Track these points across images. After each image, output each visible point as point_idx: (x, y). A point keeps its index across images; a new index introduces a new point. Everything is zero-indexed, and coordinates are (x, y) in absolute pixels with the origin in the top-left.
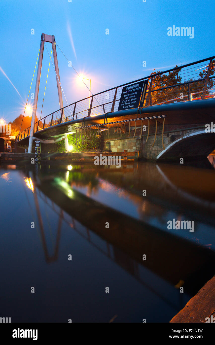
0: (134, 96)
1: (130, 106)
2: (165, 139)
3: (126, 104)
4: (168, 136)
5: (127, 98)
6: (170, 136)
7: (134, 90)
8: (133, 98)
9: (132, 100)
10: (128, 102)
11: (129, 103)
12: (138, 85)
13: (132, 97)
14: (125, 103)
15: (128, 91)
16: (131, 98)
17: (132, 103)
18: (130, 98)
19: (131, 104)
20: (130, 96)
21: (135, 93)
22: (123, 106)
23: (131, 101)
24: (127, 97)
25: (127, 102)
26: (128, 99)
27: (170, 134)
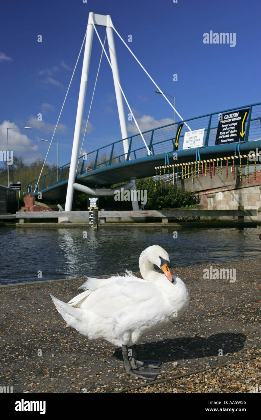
0: (234, 128)
3: (224, 137)
7: (233, 120)
8: (233, 130)
9: (232, 132)
11: (228, 136)
13: (231, 128)
14: (223, 135)
15: (226, 120)
16: (230, 130)
17: (232, 135)
18: (229, 130)
19: (230, 138)
20: (229, 127)
21: (235, 124)
22: (221, 139)
23: (230, 134)
24: (225, 128)
25: (226, 135)
26: (227, 131)
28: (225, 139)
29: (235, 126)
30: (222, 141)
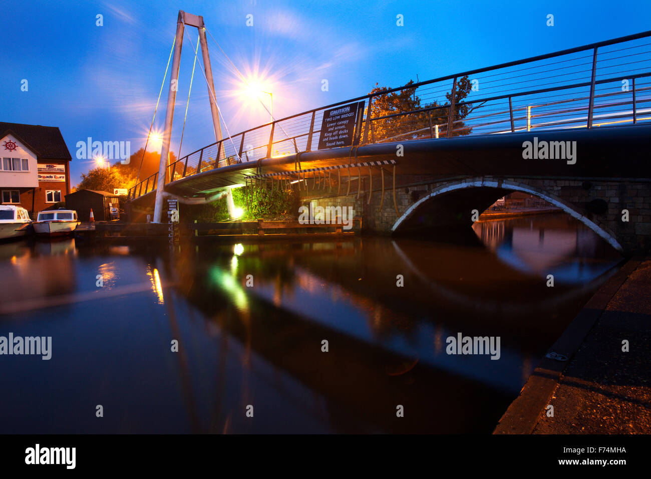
0: (344, 127)
1: (338, 143)
2: (403, 198)
3: (331, 139)
4: (407, 192)
5: (332, 129)
6: (410, 193)
7: (342, 117)
8: (343, 129)
9: (341, 132)
10: (335, 136)
11: (336, 138)
12: (348, 109)
13: (340, 127)
14: (329, 136)
15: (332, 117)
16: (339, 130)
17: (341, 137)
18: (336, 130)
19: (339, 140)
20: (337, 126)
21: (345, 122)
22: (326, 142)
23: (338, 135)
24: (332, 127)
25: (333, 136)
26: (334, 131)
27: (409, 188)
28: (332, 141)
29: (346, 125)
30: (328, 145)
